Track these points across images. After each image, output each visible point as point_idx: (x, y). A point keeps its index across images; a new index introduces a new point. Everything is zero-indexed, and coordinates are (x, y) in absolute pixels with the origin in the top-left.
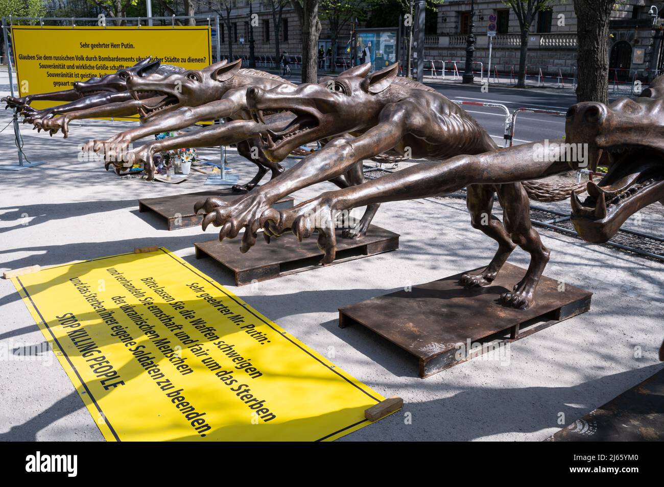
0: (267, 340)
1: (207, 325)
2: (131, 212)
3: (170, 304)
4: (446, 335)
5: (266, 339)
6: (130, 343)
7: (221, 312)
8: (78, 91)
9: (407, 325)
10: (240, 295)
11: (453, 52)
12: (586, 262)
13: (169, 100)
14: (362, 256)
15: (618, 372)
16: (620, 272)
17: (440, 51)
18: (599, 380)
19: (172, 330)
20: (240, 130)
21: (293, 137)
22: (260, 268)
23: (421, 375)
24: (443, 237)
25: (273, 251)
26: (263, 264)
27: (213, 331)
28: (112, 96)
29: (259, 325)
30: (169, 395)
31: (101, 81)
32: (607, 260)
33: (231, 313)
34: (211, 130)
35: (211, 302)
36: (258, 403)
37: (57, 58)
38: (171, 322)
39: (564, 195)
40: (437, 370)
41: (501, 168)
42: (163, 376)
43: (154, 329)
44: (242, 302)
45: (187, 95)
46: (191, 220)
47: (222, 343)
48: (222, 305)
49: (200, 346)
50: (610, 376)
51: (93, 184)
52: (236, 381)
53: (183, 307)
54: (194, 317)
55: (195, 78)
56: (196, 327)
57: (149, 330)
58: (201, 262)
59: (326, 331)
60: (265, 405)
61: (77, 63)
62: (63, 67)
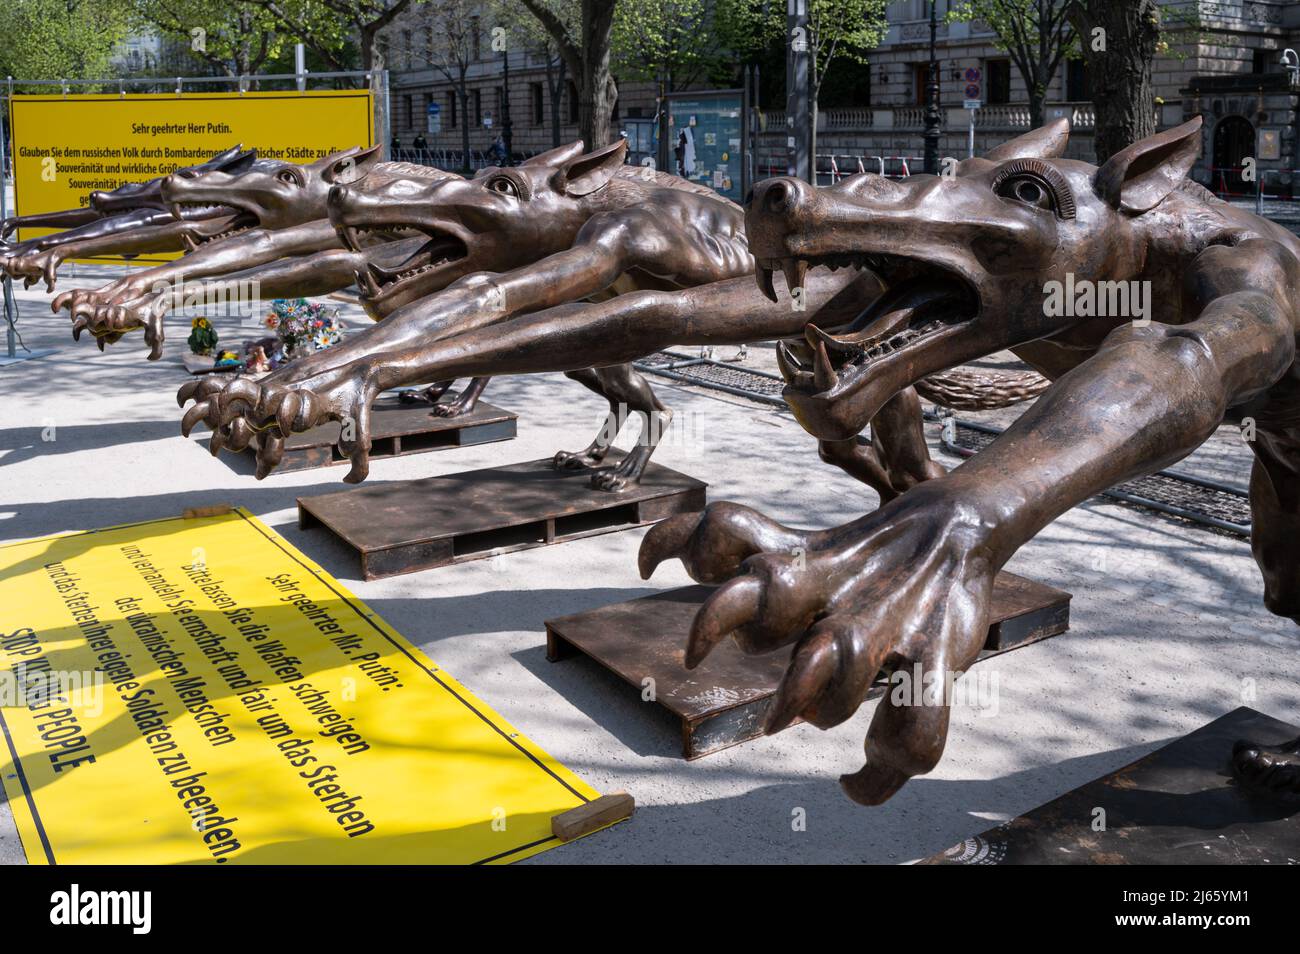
0: (398, 683)
1: (286, 654)
2: (197, 441)
3: (226, 613)
4: (747, 673)
5: (395, 680)
6: (127, 686)
7: (321, 629)
8: (96, 209)
9: (674, 654)
10: (366, 597)
11: (902, 140)
12: (1085, 537)
13: (242, 219)
14: (629, 525)
15: (1097, 751)
16: (1151, 555)
17: (877, 139)
18: (1053, 765)
19: (215, 662)
20: (337, 268)
21: (417, 276)
22: (411, 545)
23: (688, 754)
24: (804, 489)
25: (447, 513)
26: (419, 537)
27: (295, 665)
28: (155, 217)
29: (388, 655)
30: (175, 784)
31: (142, 190)
32: (1129, 533)
33: (341, 631)
34: (280, 267)
35: (306, 610)
36: (346, 802)
37: (88, 153)
38: (217, 648)
39: (1005, 396)
40: (722, 744)
41: (721, 316)
42: (174, 747)
43: (180, 659)
44: (366, 610)
45: (274, 211)
46: (306, 457)
47: (306, 688)
48: (325, 616)
49: (262, 692)
50: (1079, 759)
51: (139, 388)
52: (314, 759)
53: (249, 619)
54: (264, 637)
55: (292, 179)
56: (264, 657)
57: (172, 661)
58: (309, 534)
59: (518, 665)
60: (358, 806)
61: (125, 161)
62: (99, 169)
